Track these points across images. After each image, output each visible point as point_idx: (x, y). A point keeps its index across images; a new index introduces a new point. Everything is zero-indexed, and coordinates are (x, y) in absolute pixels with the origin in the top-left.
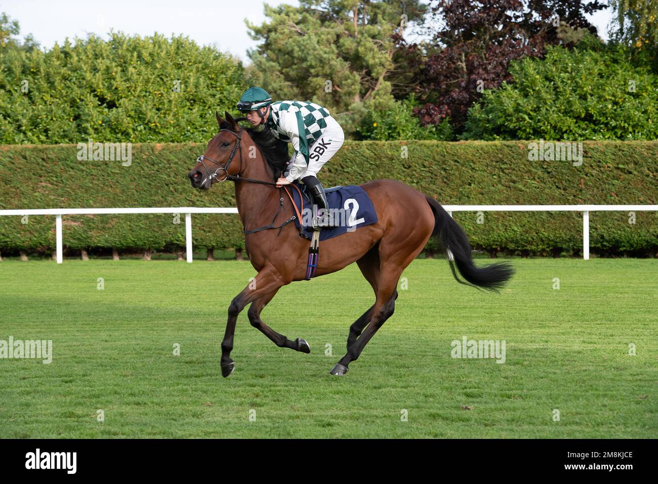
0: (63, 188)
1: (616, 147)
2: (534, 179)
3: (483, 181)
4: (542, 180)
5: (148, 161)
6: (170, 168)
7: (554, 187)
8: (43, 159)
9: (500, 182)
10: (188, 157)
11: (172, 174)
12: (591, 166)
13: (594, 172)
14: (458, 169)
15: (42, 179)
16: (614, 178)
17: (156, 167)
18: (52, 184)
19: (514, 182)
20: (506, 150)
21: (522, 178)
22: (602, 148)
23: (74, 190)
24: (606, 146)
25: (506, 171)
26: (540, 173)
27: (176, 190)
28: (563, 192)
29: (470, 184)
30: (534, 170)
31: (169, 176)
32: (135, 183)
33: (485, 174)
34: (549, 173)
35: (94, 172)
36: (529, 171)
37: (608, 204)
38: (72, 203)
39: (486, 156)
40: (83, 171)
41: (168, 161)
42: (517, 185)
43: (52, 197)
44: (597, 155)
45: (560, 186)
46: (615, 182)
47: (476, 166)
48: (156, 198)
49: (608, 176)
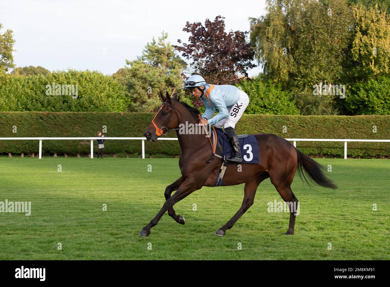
0: (84, 129)
1: (299, 117)
2: (269, 129)
3: (249, 129)
4: (272, 129)
5: (118, 119)
6: (127, 122)
7: (276, 132)
8: (77, 118)
9: (256, 129)
10: (134, 118)
11: (128, 124)
12: (290, 124)
13: (291, 126)
14: (240, 124)
15: (76, 125)
16: (298, 129)
17: (122, 122)
18: (80, 128)
19: (261, 130)
20: (258, 118)
21: (264, 128)
22: (294, 118)
23: (88, 130)
24: (295, 117)
25: (258, 126)
26: (271, 126)
27: (129, 130)
28: (279, 134)
29: (244, 130)
30: (269, 125)
31: (127, 125)
32: (112, 128)
33: (250, 126)
34: (274, 126)
35: (97, 123)
36: (267, 126)
37: (296, 138)
38: (88, 135)
39: (250, 120)
40: (92, 122)
41: (126, 119)
42: (262, 131)
43: (80, 133)
44: (292, 120)
45: (278, 131)
46: (298, 130)
47: (247, 123)
48: (121, 133)
49: (296, 128)
